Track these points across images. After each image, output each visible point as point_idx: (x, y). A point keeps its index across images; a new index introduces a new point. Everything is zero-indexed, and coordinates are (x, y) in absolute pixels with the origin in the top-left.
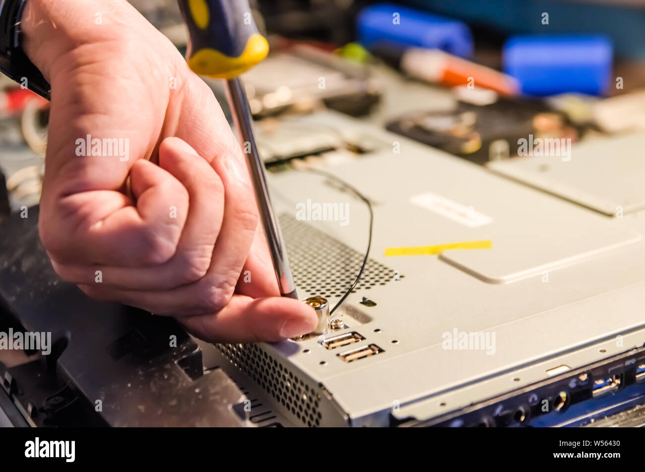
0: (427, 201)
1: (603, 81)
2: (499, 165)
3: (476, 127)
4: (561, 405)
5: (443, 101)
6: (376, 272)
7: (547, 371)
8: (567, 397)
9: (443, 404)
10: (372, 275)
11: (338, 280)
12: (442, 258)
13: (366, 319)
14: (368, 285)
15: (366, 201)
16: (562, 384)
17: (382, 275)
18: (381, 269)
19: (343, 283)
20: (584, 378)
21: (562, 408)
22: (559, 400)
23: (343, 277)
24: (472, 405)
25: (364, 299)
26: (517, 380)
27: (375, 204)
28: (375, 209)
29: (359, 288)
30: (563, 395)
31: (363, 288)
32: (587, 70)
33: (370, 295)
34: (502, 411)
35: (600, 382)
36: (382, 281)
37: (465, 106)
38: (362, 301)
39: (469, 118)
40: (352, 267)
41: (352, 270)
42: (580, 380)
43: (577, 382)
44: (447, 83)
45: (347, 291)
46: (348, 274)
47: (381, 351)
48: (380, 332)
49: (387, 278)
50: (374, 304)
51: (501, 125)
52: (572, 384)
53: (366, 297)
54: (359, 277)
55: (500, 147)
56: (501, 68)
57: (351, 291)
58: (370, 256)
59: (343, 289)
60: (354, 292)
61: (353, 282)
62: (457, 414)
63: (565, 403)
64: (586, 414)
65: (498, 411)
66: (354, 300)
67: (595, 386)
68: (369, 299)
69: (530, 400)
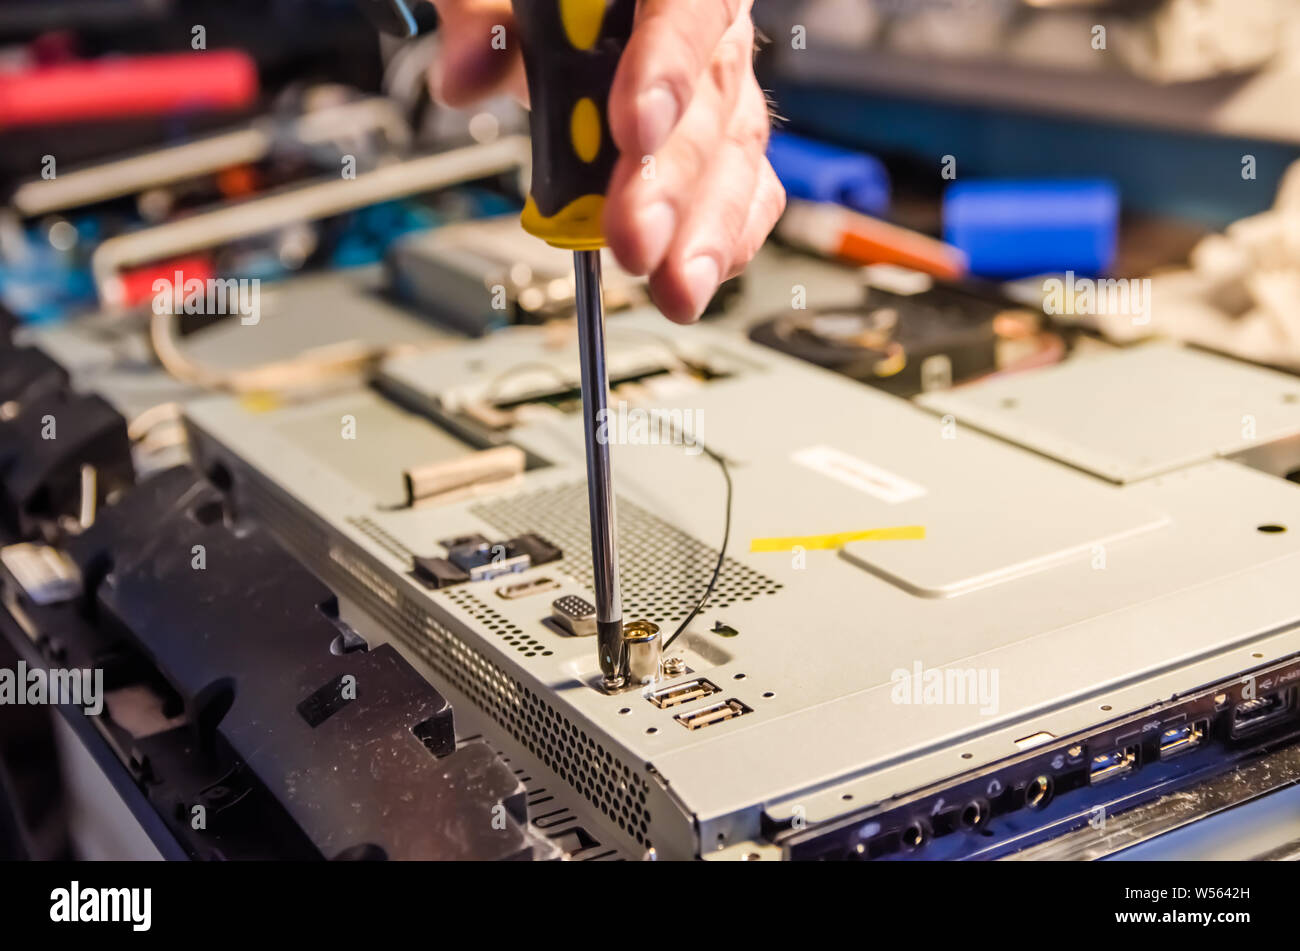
0: (817, 458)
1: (1107, 252)
2: (936, 398)
3: (896, 334)
4: (1040, 797)
5: (844, 289)
6: (737, 579)
7: (1016, 742)
8: (1049, 784)
9: (848, 797)
10: (730, 584)
11: (675, 593)
12: (845, 556)
13: (721, 658)
14: (723, 600)
15: (719, 459)
16: (1041, 763)
17: (746, 583)
18: (745, 573)
19: (683, 597)
20: (1076, 752)
21: (1040, 803)
22: (1036, 788)
23: (683, 587)
24: (895, 798)
25: (718, 624)
26: (967, 756)
27: (733, 464)
28: (732, 472)
29: (709, 606)
30: (1042, 780)
31: (716, 605)
32: (1082, 233)
33: (728, 617)
34: (943, 806)
35: (1103, 759)
36: (747, 594)
37: (880, 297)
38: (714, 628)
39: (886, 318)
40: (698, 571)
41: (698, 576)
42: (1070, 756)
43: (1065, 760)
44: (848, 259)
45: (691, 611)
46: (690, 582)
47: (746, 710)
48: (744, 679)
49: (754, 588)
50: (734, 633)
51: (939, 329)
52: (1057, 764)
53: (721, 621)
54: (710, 588)
55: (938, 366)
56: (938, 233)
57: (698, 611)
58: (727, 554)
59: (683, 608)
60: (702, 612)
61: (699, 597)
62: (870, 814)
63: (1047, 793)
64: (1081, 811)
65: (937, 808)
66: (702, 626)
67: (1094, 766)
68: (725, 623)
69: (989, 790)
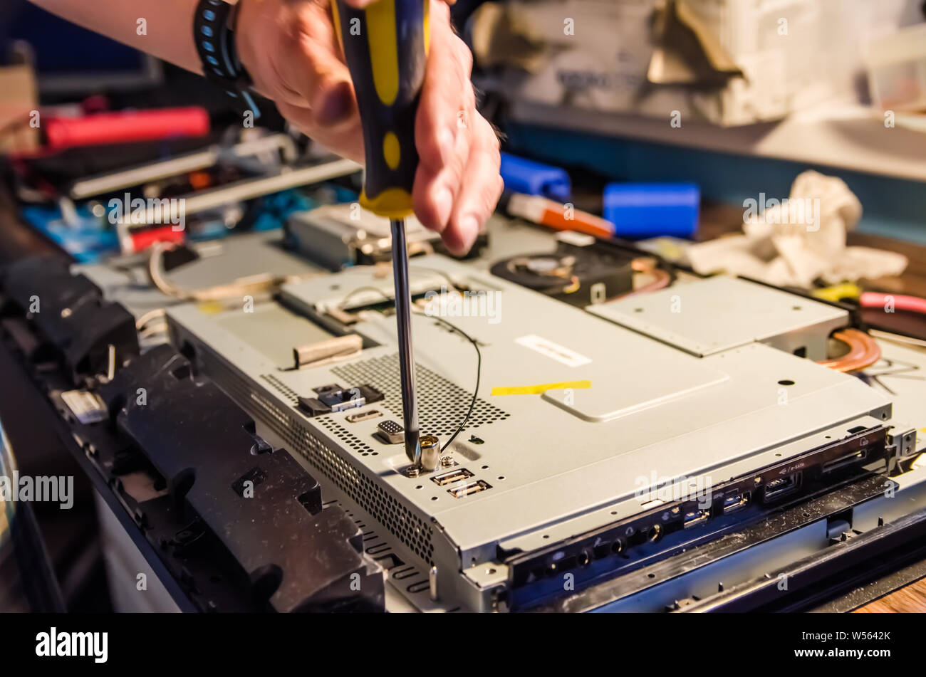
0: (530, 341)
1: (695, 225)
2: (598, 307)
3: (575, 269)
4: (656, 536)
5: (546, 244)
6: (484, 411)
7: (642, 505)
8: (660, 529)
9: (546, 537)
10: (480, 414)
11: (448, 419)
12: (545, 397)
13: (474, 456)
14: (476, 423)
15: (474, 342)
16: (655, 516)
17: (489, 413)
18: (488, 408)
19: (453, 421)
20: (676, 511)
21: (656, 539)
22: (653, 532)
23: (453, 416)
24: (573, 538)
25: (473, 437)
26: (614, 513)
27: (482, 345)
28: (481, 349)
29: (468, 427)
30: (657, 527)
31: (471, 426)
32: (681, 210)
33: (478, 433)
34: (600, 542)
35: (692, 514)
36: (489, 419)
37: (567, 248)
38: (470, 439)
39: (569, 261)
40: (462, 406)
41: (461, 409)
42: (673, 513)
43: (669, 516)
44: (548, 226)
45: (457, 429)
46: (457, 412)
47: (489, 487)
48: (487, 469)
49: (493, 416)
50: (482, 442)
51: (599, 268)
52: (665, 517)
53: (474, 435)
54: (468, 415)
55: (599, 288)
56: (600, 213)
57: (461, 429)
58: (478, 397)
59: (453, 427)
60: (464, 430)
61: (462, 421)
62: (559, 546)
63: (659, 534)
64: (679, 544)
65: (597, 543)
66: (463, 438)
67: (686, 518)
68: (477, 436)
69: (627, 533)
